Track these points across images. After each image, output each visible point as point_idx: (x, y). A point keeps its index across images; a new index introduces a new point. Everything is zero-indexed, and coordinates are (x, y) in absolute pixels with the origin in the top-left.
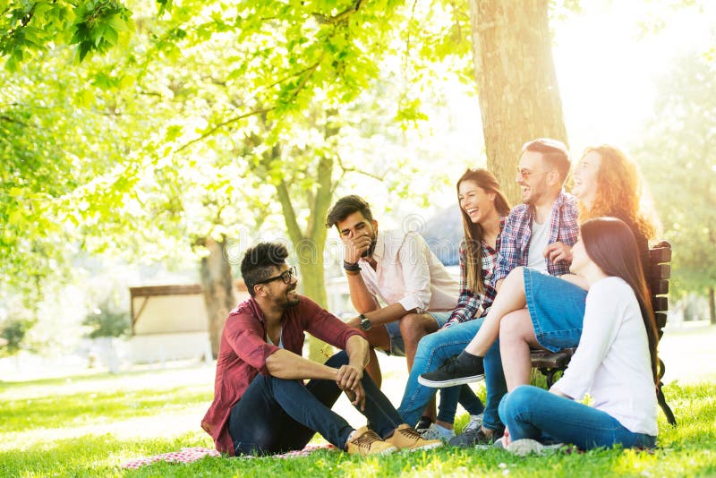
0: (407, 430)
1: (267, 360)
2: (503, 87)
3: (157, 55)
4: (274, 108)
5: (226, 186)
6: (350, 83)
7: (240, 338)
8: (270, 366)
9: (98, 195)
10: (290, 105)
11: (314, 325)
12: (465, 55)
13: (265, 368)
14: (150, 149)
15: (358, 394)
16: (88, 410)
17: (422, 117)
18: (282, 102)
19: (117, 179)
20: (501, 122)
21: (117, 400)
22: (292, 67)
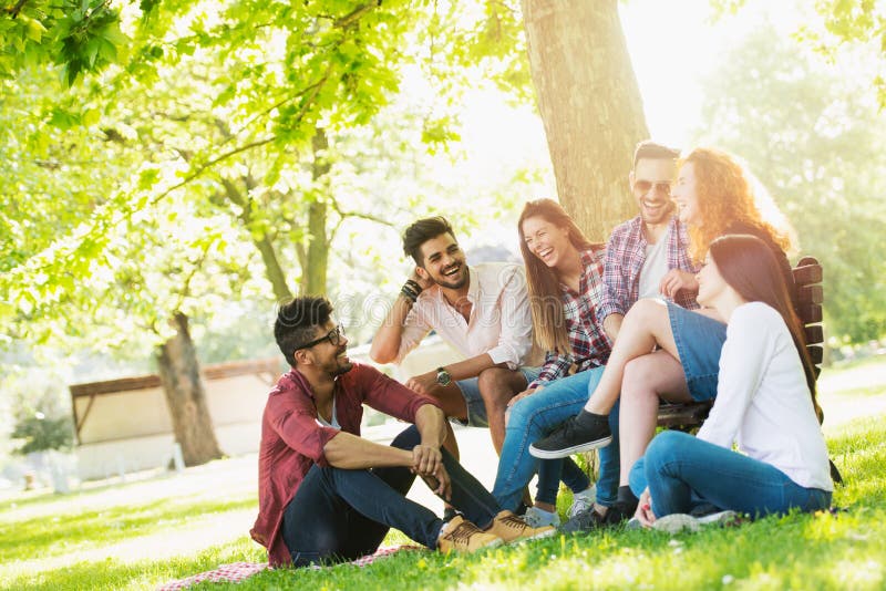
0: (509, 518)
1: (326, 447)
2: (569, 88)
3: (128, 81)
4: (273, 139)
5: (217, 242)
6: (364, 101)
7: (289, 420)
8: (329, 455)
9: (60, 263)
10: (293, 133)
11: (373, 394)
12: (506, 56)
13: (323, 459)
14: (120, 201)
15: (441, 480)
16: (58, 536)
17: (453, 137)
18: (282, 130)
19: (82, 241)
20: (569, 131)
21: (90, 522)
22: (292, 86)
